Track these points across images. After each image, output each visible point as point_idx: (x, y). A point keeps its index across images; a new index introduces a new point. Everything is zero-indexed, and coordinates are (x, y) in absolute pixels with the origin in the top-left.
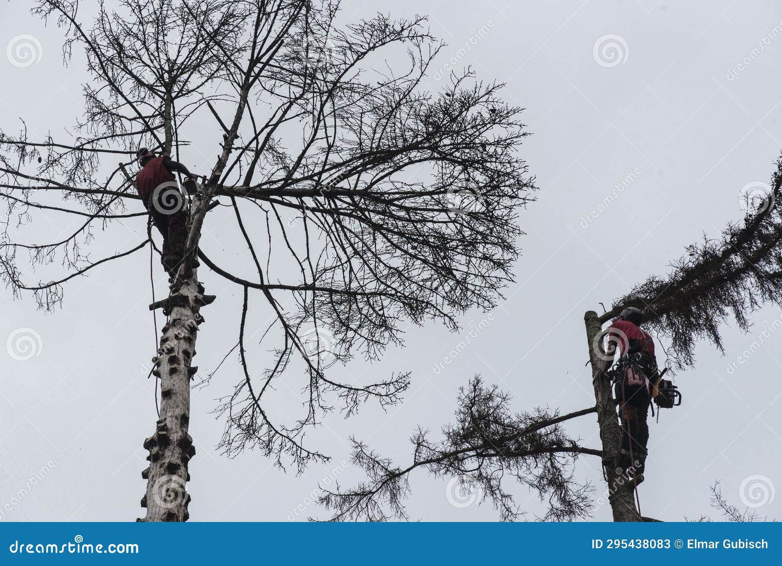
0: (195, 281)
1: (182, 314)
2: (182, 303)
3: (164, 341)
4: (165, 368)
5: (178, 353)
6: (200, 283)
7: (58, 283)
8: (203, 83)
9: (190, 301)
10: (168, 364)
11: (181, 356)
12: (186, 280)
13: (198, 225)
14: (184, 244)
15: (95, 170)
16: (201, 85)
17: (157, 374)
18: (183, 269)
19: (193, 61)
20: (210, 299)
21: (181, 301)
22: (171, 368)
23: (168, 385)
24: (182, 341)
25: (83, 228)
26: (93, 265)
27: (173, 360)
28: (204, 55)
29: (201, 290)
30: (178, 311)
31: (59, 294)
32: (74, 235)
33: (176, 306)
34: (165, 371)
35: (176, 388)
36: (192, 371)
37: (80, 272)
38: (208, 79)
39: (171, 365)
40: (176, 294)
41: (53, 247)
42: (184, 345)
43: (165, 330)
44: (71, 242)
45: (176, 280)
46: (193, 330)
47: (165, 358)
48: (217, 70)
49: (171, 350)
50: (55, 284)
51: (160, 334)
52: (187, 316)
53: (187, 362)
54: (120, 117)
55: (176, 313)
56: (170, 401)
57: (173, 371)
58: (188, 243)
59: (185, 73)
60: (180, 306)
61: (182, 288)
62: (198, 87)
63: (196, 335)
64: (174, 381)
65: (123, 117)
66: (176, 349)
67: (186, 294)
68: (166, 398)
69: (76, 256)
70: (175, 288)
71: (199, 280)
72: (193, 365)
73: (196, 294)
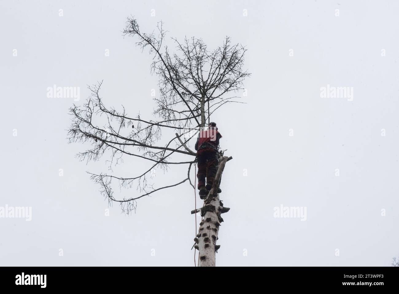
0: (218, 199)
1: (211, 216)
2: (211, 210)
3: (201, 229)
4: (202, 244)
5: (209, 237)
6: (221, 201)
7: (134, 199)
8: (222, 94)
9: (216, 209)
10: (204, 242)
11: (211, 239)
12: (214, 198)
13: (222, 168)
14: (214, 177)
15: (159, 139)
16: (221, 94)
17: (197, 248)
18: (212, 192)
19: (217, 81)
20: (226, 210)
21: (211, 209)
22: (206, 244)
23: (203, 254)
24: (211, 231)
25: (150, 170)
26: (155, 190)
27: (207, 240)
28: (223, 77)
29: (221, 204)
30: (209, 214)
31: (135, 205)
32: (145, 174)
33: (208, 211)
34: (202, 246)
35: (208, 256)
36: (217, 248)
37: (148, 194)
38: (225, 91)
39: (205, 243)
40: (209, 204)
41: (132, 180)
42: (213, 233)
43: (201, 224)
44: (143, 177)
45: (208, 197)
46: (217, 225)
47: (202, 239)
48: (230, 87)
49: (205, 235)
50: (133, 199)
51: (199, 226)
52: (214, 217)
53: (214, 242)
54: (173, 111)
55: (208, 215)
56: (205, 262)
57: (207, 246)
58: (216, 177)
59: (212, 88)
60: (211, 211)
61: (211, 202)
62: (220, 96)
63: (219, 228)
64: (207, 252)
65: (175, 111)
66: (208, 234)
67: (214, 205)
68: (203, 261)
69: (144, 185)
70: (207, 202)
71: (220, 199)
72: (217, 244)
73: (219, 206)
